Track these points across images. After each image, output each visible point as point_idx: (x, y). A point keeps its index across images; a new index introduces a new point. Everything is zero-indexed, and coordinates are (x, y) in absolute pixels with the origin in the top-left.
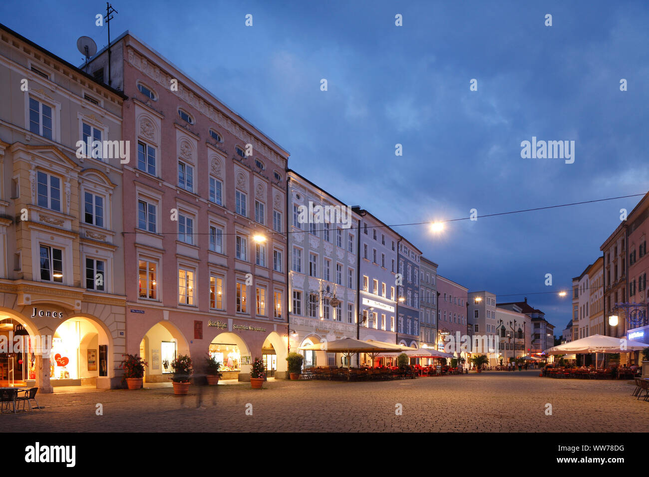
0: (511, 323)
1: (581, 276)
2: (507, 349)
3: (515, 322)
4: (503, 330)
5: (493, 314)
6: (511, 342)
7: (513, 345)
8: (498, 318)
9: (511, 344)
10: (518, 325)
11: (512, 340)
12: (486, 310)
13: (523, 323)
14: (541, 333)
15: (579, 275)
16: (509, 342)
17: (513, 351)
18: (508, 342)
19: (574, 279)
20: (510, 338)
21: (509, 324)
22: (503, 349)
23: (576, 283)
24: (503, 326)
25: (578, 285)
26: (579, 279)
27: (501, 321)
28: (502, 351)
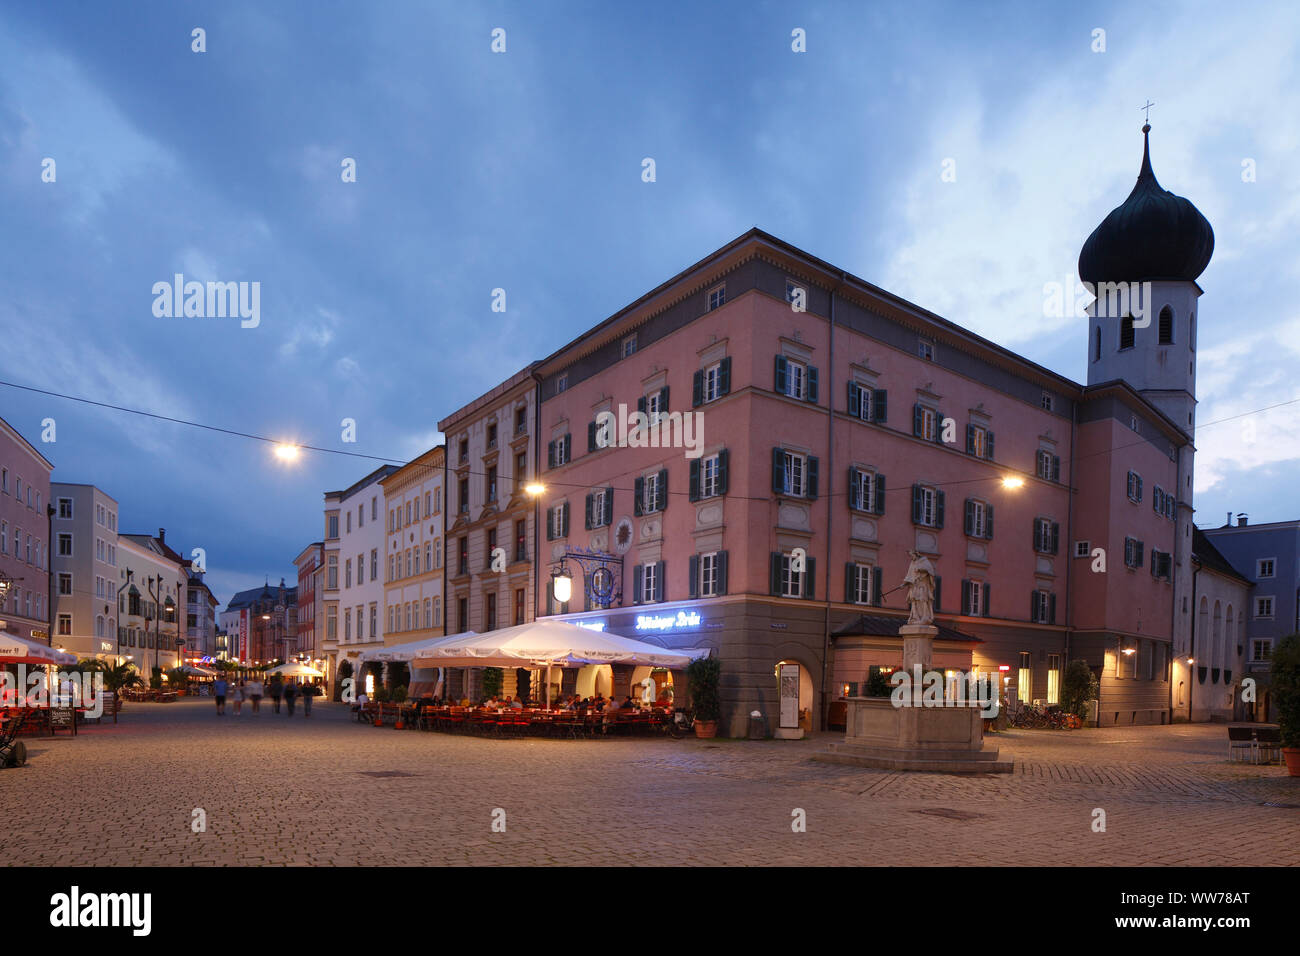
0: (151, 581)
1: (347, 491)
2: (141, 647)
3: (160, 579)
4: (135, 596)
5: (112, 549)
6: (150, 630)
7: (155, 636)
8: (122, 566)
9: (149, 634)
10: (164, 588)
11: (153, 624)
12: (96, 536)
13: (175, 587)
14: (198, 613)
15: (344, 489)
16: (147, 629)
17: (154, 651)
18: (143, 629)
19: (330, 496)
20: (149, 619)
21: (147, 581)
22: (134, 646)
23: (335, 504)
24: (133, 588)
25: (339, 510)
26: (342, 496)
27: (130, 573)
28: (131, 649)
